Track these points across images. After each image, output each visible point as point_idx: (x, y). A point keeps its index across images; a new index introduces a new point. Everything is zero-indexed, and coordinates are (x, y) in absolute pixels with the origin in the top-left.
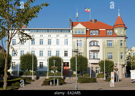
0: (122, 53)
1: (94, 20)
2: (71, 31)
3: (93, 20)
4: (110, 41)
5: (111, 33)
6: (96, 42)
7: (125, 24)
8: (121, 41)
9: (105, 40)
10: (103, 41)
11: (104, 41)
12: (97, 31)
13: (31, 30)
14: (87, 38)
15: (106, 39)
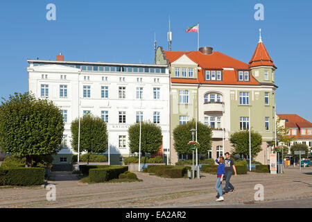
0: (267, 118)
1: (208, 48)
2: (167, 70)
3: (205, 49)
4: (244, 93)
5: (246, 76)
6: (216, 95)
7: (272, 59)
8: (267, 93)
9: (235, 91)
10: (232, 93)
11: (234, 93)
12: (219, 73)
13: (81, 66)
14: (199, 87)
15: (237, 89)
